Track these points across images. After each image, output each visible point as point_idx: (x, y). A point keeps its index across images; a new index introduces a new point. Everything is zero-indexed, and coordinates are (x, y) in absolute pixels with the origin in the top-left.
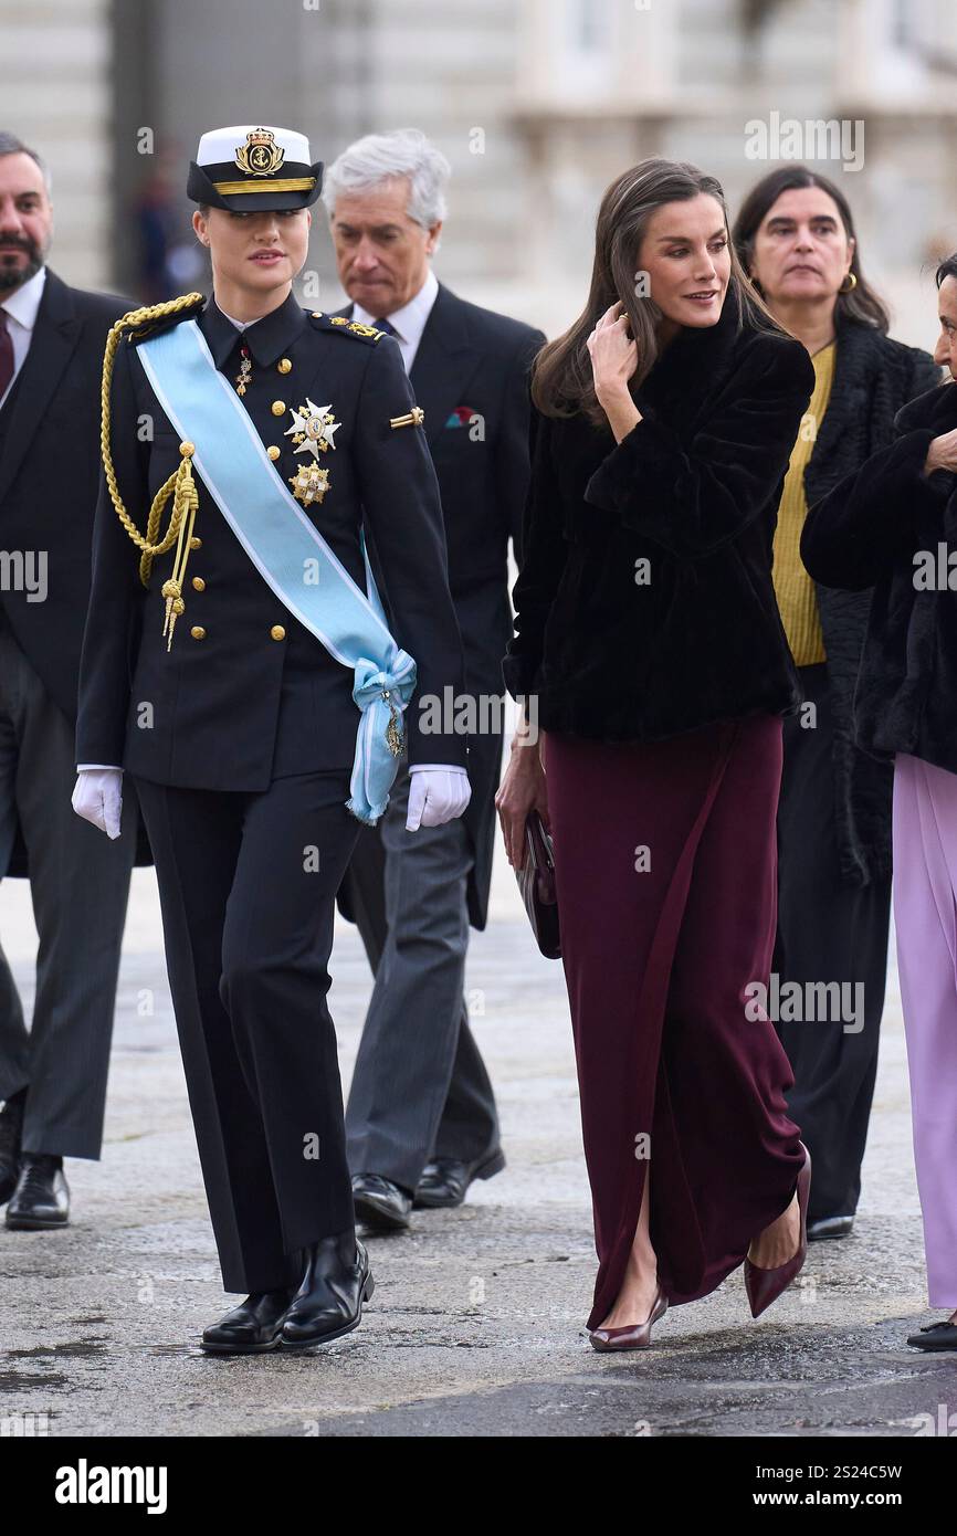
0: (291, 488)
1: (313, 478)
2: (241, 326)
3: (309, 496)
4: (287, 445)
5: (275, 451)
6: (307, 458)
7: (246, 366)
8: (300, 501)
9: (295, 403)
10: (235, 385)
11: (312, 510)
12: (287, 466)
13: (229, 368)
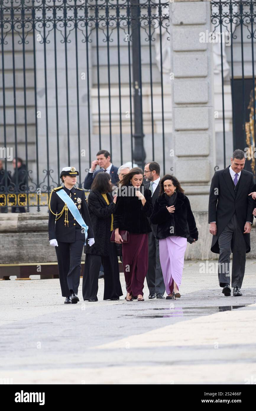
0: (78, 208)
1: (80, 206)
2: (70, 190)
3: (80, 208)
4: (77, 203)
5: (76, 204)
6: (79, 204)
7: (70, 194)
8: (78, 209)
9: (77, 198)
10: (70, 196)
11: (79, 210)
12: (77, 205)
13: (69, 195)
